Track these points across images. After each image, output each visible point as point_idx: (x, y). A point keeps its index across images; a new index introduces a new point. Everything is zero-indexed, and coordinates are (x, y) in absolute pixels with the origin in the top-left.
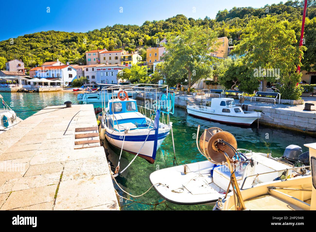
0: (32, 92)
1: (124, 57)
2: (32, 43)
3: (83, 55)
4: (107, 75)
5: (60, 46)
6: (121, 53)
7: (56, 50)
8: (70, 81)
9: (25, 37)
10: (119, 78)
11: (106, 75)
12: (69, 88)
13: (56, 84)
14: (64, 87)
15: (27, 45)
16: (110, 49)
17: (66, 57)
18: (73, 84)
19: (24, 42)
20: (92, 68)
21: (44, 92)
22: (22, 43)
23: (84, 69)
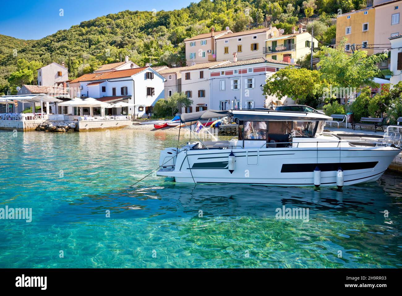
0: (63, 132)
1: (275, 43)
2: (91, 37)
3: (179, 49)
4: (236, 87)
5: (136, 36)
6: (266, 34)
7: (129, 42)
8: (149, 105)
9: (82, 25)
10: (270, 95)
11: (232, 88)
12: (146, 121)
13: (119, 111)
14: (136, 117)
15: (84, 39)
16: (237, 28)
17: (146, 55)
18: (155, 112)
19: (80, 35)
20: (199, 71)
21: (91, 130)
22: (77, 36)
23: (181, 76)
